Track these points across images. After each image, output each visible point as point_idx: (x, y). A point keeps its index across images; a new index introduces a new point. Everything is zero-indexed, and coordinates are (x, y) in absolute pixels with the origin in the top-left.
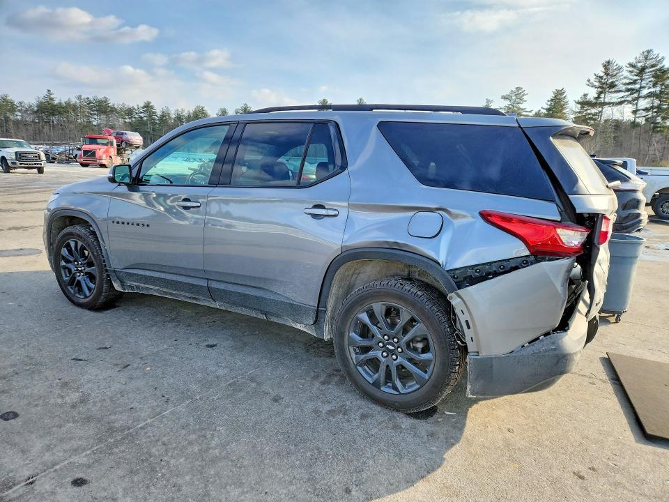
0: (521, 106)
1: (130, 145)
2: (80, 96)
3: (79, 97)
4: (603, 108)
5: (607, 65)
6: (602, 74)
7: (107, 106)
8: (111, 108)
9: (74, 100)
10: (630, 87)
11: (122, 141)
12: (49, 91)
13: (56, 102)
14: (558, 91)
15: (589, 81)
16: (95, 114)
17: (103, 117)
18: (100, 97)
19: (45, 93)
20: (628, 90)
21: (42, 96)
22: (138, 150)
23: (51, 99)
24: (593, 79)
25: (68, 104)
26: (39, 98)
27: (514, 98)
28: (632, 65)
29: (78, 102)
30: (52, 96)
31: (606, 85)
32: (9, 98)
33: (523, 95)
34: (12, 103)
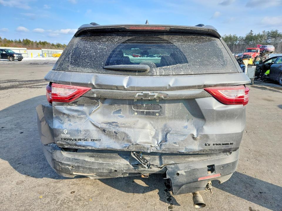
1: (267, 52)
7: (276, 34)
8: (278, 34)
9: (261, 33)
11: (264, 50)
12: (251, 31)
13: (254, 35)
16: (270, 38)
17: (274, 39)
18: (274, 30)
19: (250, 31)
22: (271, 54)
23: (252, 34)
25: (258, 35)
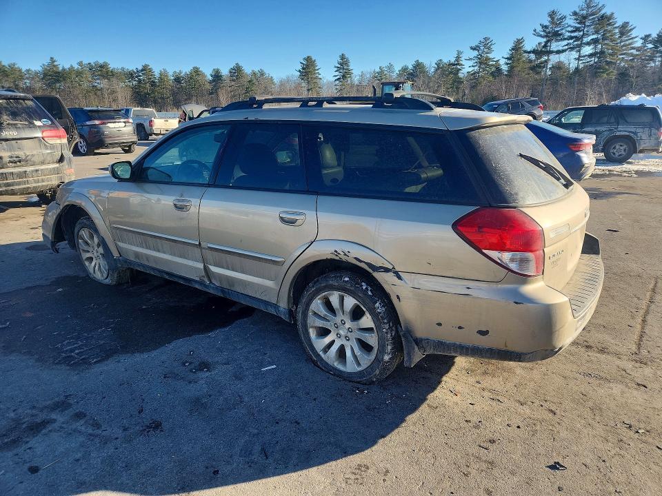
0: (490, 56)
2: (82, 62)
3: (80, 64)
4: (548, 56)
5: (552, 15)
6: (548, 24)
10: (573, 35)
14: (518, 40)
15: (535, 31)
20: (571, 38)
21: (46, 64)
24: (539, 29)
26: (44, 65)
27: (482, 48)
28: (575, 14)
29: (80, 67)
30: (55, 63)
31: (552, 34)
32: (16, 66)
33: (491, 45)
34: (20, 71)
